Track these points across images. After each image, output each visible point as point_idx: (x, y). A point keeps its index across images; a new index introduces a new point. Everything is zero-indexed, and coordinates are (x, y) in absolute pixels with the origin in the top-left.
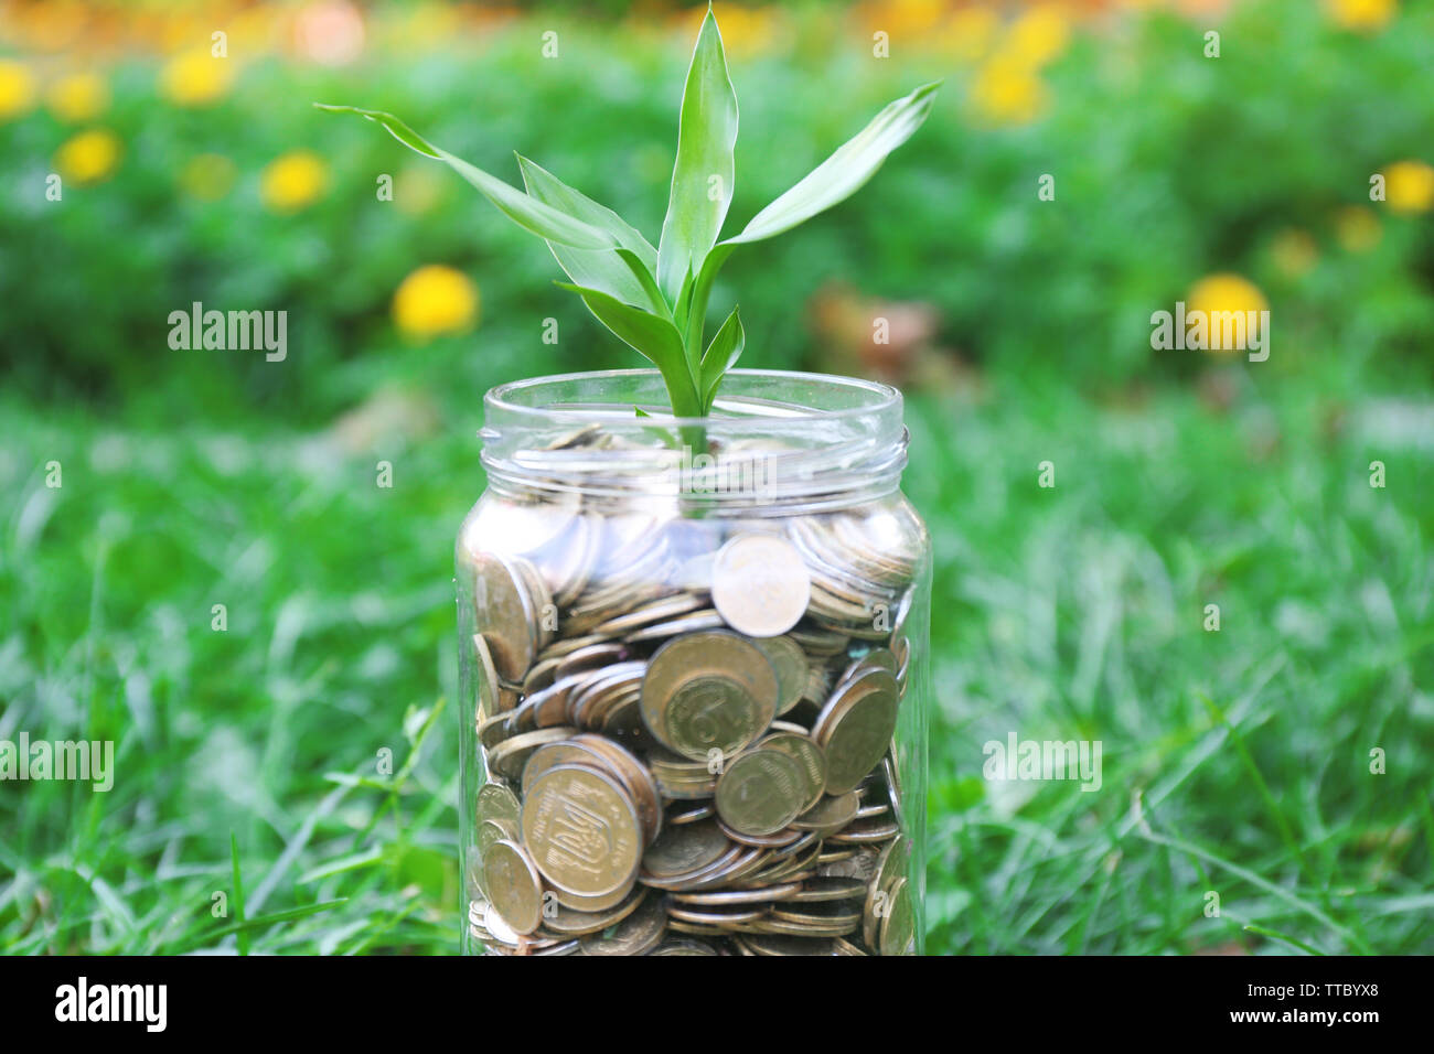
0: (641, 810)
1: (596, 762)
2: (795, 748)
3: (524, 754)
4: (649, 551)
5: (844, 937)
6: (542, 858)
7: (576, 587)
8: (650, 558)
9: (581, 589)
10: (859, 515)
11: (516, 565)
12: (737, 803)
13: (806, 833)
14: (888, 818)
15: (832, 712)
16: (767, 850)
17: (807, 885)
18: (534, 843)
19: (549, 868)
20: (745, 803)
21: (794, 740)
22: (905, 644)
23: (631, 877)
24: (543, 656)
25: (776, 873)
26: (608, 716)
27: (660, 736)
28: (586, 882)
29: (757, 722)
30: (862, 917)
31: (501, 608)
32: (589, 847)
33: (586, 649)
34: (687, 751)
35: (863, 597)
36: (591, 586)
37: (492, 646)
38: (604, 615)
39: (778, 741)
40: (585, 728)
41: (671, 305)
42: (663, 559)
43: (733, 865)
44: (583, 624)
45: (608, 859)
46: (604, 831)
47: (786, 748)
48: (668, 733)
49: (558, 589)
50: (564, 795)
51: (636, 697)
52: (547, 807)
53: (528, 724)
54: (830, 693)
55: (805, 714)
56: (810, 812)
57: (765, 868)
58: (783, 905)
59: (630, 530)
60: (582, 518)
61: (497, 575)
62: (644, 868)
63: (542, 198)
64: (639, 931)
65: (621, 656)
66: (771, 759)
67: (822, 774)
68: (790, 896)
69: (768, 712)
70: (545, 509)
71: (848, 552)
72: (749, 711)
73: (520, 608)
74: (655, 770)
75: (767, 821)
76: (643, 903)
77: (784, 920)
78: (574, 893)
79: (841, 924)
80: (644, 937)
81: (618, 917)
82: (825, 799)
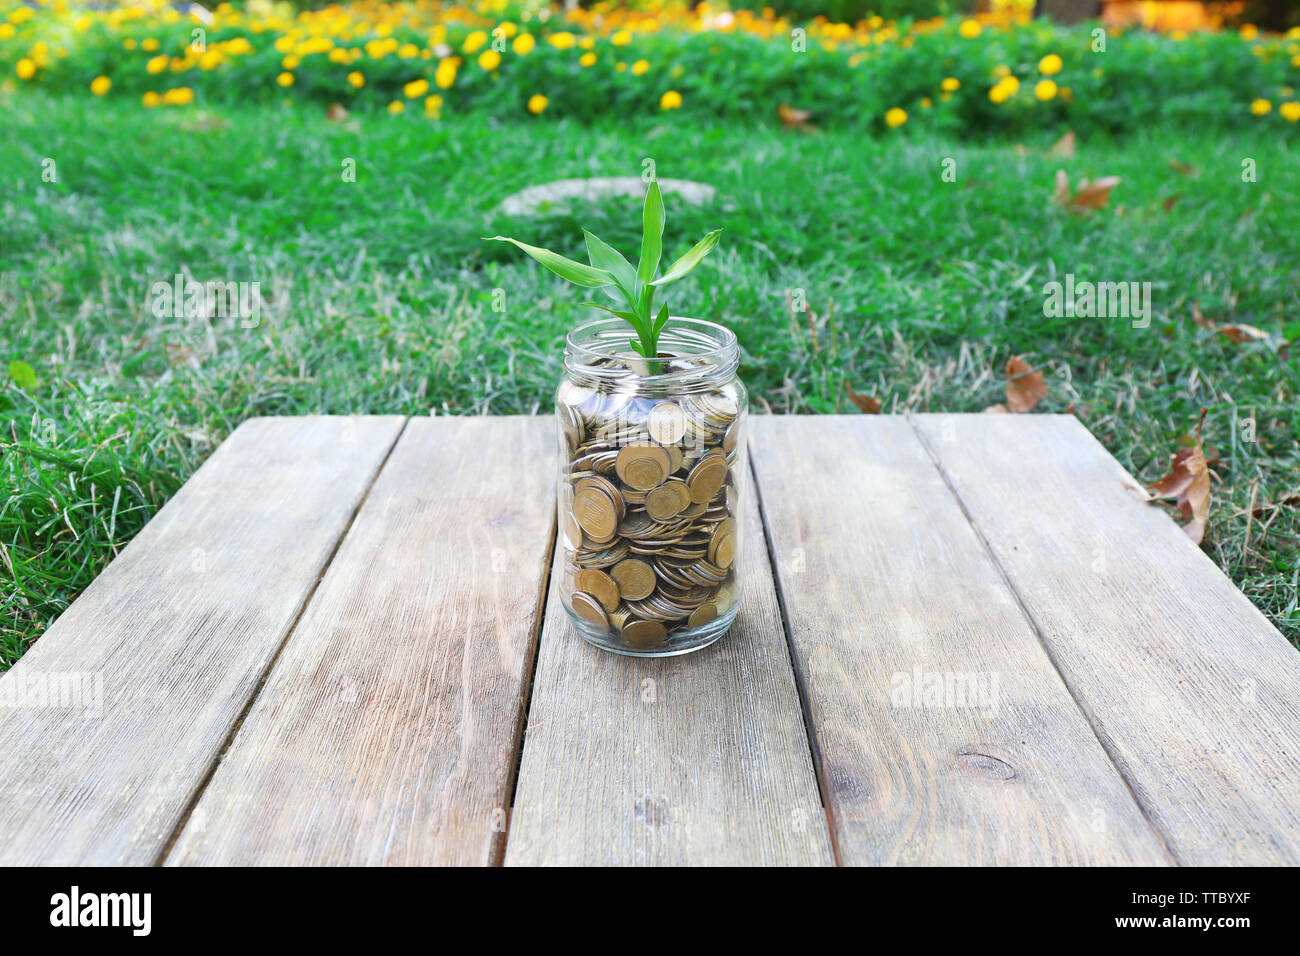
0: (617, 507)
1: (600, 486)
5: (701, 558)
7: (594, 420)
8: (624, 410)
10: (714, 392)
12: (655, 506)
13: (683, 519)
14: (724, 512)
16: (667, 525)
20: (657, 506)
21: (677, 483)
23: (614, 531)
24: (582, 445)
25: (671, 534)
26: (605, 470)
27: (623, 479)
28: (598, 531)
29: (662, 476)
30: (708, 551)
32: (598, 519)
33: (597, 444)
34: (633, 486)
35: (708, 428)
37: (568, 434)
39: (671, 484)
40: (598, 474)
43: (654, 530)
45: (605, 523)
46: (603, 514)
47: (674, 486)
48: (627, 478)
49: (587, 421)
50: (589, 498)
51: (614, 464)
53: (578, 469)
55: (682, 473)
56: (685, 510)
57: (667, 532)
62: (618, 528)
64: (617, 552)
67: (690, 496)
68: (679, 542)
69: (666, 473)
70: (586, 389)
72: (658, 470)
74: (623, 492)
75: (666, 514)
76: (620, 542)
77: (676, 552)
78: (594, 536)
79: (699, 554)
80: (620, 554)
81: (610, 546)
82: (693, 505)
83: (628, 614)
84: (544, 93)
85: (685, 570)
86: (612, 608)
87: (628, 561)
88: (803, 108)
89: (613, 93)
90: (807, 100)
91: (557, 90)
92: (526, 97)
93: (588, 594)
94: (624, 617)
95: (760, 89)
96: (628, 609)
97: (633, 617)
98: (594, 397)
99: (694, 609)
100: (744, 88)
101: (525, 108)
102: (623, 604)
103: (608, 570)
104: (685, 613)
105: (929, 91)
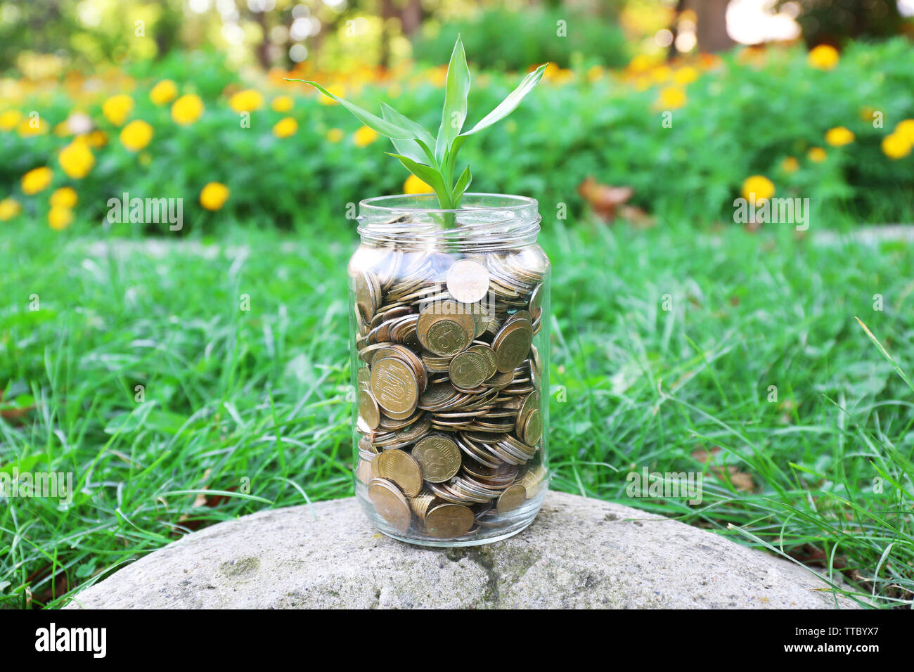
0: (418, 377)
1: (401, 357)
2: (483, 352)
3: (373, 353)
4: (422, 267)
5: (508, 433)
6: (378, 397)
7: (391, 281)
8: (422, 270)
9: (393, 283)
10: (516, 252)
11: (367, 273)
12: (458, 375)
13: (489, 389)
14: (529, 384)
15: (500, 337)
16: (472, 395)
17: (491, 411)
18: (375, 390)
19: (382, 401)
20: (460, 375)
21: (483, 348)
22: (540, 310)
23: (415, 405)
24: (378, 311)
25: (476, 405)
26: (404, 337)
27: (425, 345)
28: (396, 407)
29: (467, 340)
30: (515, 425)
31: (362, 292)
32: (397, 392)
33: (395, 308)
34: (436, 352)
35: (515, 288)
36: (397, 281)
37: (360, 306)
38: (402, 293)
39: (476, 349)
40: (396, 342)
41: (439, 163)
42: (428, 270)
43: (457, 401)
44: (393, 298)
45: (405, 397)
46: (403, 386)
47: (479, 352)
48: (428, 344)
49: (383, 283)
50: (387, 370)
51: (415, 329)
52: (380, 376)
53: (373, 341)
54: (500, 328)
55: (488, 337)
56: (490, 379)
57: (470, 403)
58: (478, 419)
59: (416, 257)
60: (395, 253)
61: (361, 277)
62: (420, 401)
63: (390, 120)
64: (418, 428)
65: (410, 312)
66: (473, 356)
67: (495, 363)
68: (484, 414)
69: (471, 336)
70: (382, 249)
71: (510, 269)
72: (462, 335)
73: (368, 291)
74: (424, 360)
75: (471, 383)
76: (421, 416)
77: (480, 426)
78: (392, 412)
79: (505, 427)
80: (420, 431)
81: (410, 422)
82: (498, 374)
83: (432, 498)
84: (223, 180)
85: (491, 445)
86: (413, 494)
87: (430, 438)
88: (617, 185)
89: (325, 174)
90: (618, 173)
91: (242, 175)
92: (194, 186)
93: (387, 479)
94: (427, 500)
95: (550, 158)
96: (432, 493)
97: (438, 501)
98: (391, 256)
99: (502, 490)
100: (527, 158)
101: (195, 203)
102: (425, 489)
103: (408, 449)
104: (493, 494)
105: (795, 149)
